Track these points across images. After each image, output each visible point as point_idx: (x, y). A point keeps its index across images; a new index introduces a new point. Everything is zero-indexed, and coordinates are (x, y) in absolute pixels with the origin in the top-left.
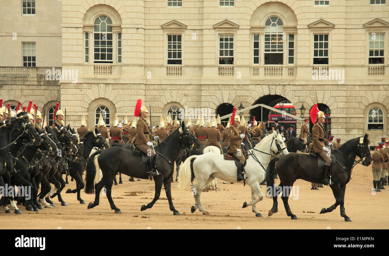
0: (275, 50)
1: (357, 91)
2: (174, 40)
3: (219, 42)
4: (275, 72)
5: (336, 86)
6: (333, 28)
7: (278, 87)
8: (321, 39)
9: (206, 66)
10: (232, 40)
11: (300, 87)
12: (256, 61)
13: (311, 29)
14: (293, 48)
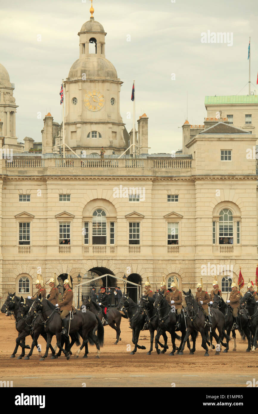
0: (100, 234)
1: (160, 264)
2: (24, 226)
3: (59, 228)
4: (100, 250)
5: (146, 261)
6: (143, 218)
7: (104, 261)
8: (134, 226)
9: (49, 246)
10: (69, 226)
11: (120, 261)
12: (86, 242)
13: (127, 219)
14: (114, 232)
